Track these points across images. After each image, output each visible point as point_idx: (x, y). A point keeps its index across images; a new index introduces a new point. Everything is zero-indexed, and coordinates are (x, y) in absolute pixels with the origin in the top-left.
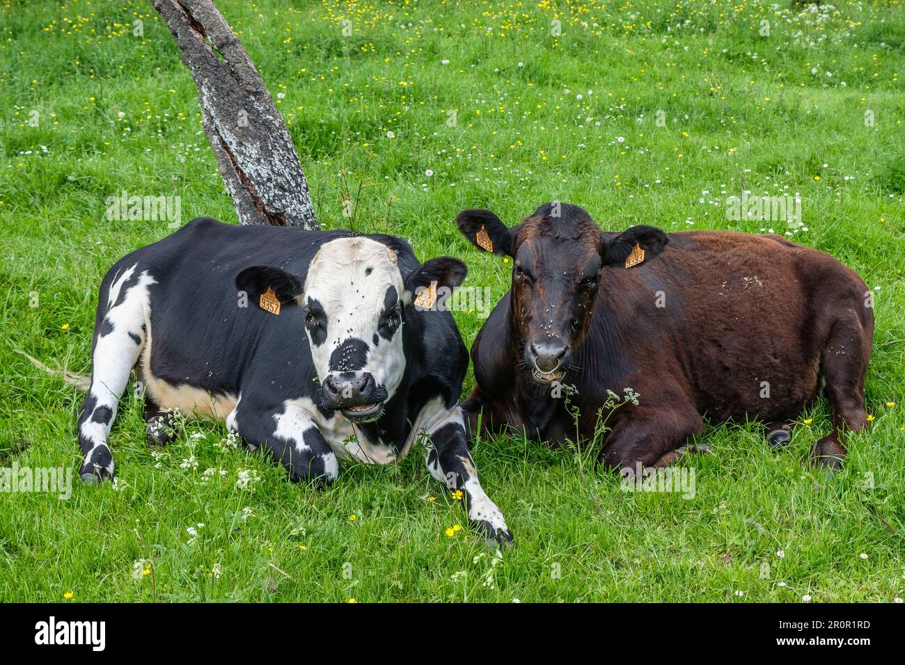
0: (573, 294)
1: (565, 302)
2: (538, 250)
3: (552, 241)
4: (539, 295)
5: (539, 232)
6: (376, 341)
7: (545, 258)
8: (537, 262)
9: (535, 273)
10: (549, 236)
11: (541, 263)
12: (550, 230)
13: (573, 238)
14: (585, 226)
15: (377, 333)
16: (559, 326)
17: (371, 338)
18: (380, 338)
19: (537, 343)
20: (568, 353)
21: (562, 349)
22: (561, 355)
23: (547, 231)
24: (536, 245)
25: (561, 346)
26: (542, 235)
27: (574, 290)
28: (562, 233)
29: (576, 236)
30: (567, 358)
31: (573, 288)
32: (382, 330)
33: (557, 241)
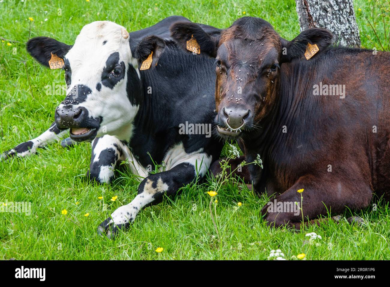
0: (256, 77)
1: (250, 82)
2: (231, 48)
3: (243, 42)
4: (232, 77)
5: (233, 36)
6: (99, 87)
7: (236, 52)
8: (231, 55)
9: (230, 63)
10: (240, 38)
11: (234, 55)
12: (241, 35)
13: (257, 39)
14: (267, 32)
15: (101, 83)
16: (245, 97)
17: (95, 85)
18: (103, 86)
19: (228, 107)
20: (251, 115)
21: (246, 112)
22: (246, 116)
23: (239, 36)
24: (230, 45)
25: (246, 110)
26: (235, 38)
27: (257, 74)
28: (250, 37)
29: (259, 37)
30: (250, 119)
31: (256, 72)
32: (105, 81)
33: (246, 41)
